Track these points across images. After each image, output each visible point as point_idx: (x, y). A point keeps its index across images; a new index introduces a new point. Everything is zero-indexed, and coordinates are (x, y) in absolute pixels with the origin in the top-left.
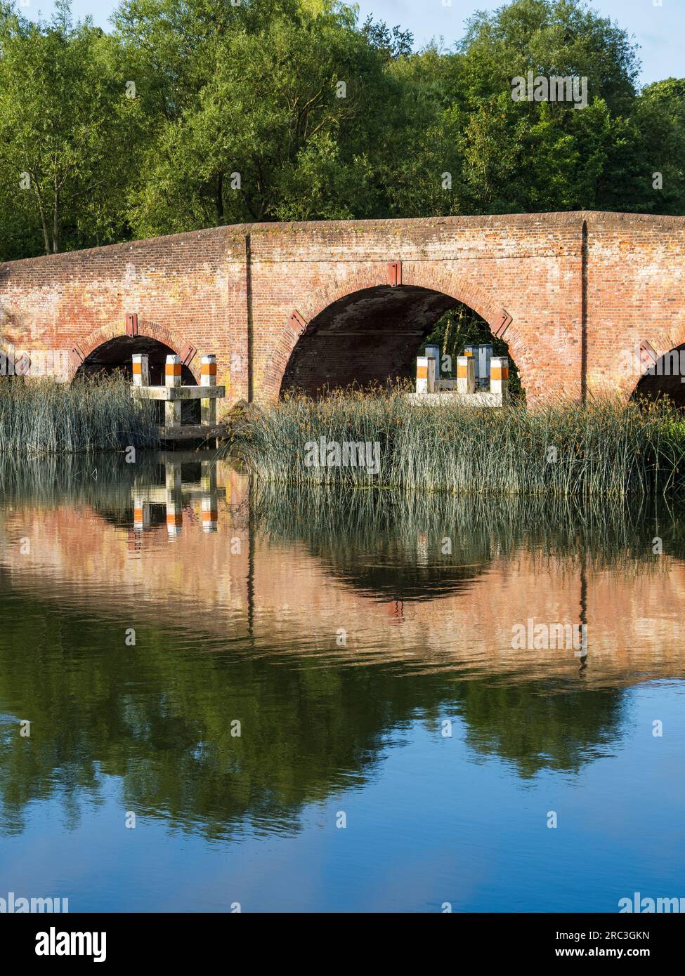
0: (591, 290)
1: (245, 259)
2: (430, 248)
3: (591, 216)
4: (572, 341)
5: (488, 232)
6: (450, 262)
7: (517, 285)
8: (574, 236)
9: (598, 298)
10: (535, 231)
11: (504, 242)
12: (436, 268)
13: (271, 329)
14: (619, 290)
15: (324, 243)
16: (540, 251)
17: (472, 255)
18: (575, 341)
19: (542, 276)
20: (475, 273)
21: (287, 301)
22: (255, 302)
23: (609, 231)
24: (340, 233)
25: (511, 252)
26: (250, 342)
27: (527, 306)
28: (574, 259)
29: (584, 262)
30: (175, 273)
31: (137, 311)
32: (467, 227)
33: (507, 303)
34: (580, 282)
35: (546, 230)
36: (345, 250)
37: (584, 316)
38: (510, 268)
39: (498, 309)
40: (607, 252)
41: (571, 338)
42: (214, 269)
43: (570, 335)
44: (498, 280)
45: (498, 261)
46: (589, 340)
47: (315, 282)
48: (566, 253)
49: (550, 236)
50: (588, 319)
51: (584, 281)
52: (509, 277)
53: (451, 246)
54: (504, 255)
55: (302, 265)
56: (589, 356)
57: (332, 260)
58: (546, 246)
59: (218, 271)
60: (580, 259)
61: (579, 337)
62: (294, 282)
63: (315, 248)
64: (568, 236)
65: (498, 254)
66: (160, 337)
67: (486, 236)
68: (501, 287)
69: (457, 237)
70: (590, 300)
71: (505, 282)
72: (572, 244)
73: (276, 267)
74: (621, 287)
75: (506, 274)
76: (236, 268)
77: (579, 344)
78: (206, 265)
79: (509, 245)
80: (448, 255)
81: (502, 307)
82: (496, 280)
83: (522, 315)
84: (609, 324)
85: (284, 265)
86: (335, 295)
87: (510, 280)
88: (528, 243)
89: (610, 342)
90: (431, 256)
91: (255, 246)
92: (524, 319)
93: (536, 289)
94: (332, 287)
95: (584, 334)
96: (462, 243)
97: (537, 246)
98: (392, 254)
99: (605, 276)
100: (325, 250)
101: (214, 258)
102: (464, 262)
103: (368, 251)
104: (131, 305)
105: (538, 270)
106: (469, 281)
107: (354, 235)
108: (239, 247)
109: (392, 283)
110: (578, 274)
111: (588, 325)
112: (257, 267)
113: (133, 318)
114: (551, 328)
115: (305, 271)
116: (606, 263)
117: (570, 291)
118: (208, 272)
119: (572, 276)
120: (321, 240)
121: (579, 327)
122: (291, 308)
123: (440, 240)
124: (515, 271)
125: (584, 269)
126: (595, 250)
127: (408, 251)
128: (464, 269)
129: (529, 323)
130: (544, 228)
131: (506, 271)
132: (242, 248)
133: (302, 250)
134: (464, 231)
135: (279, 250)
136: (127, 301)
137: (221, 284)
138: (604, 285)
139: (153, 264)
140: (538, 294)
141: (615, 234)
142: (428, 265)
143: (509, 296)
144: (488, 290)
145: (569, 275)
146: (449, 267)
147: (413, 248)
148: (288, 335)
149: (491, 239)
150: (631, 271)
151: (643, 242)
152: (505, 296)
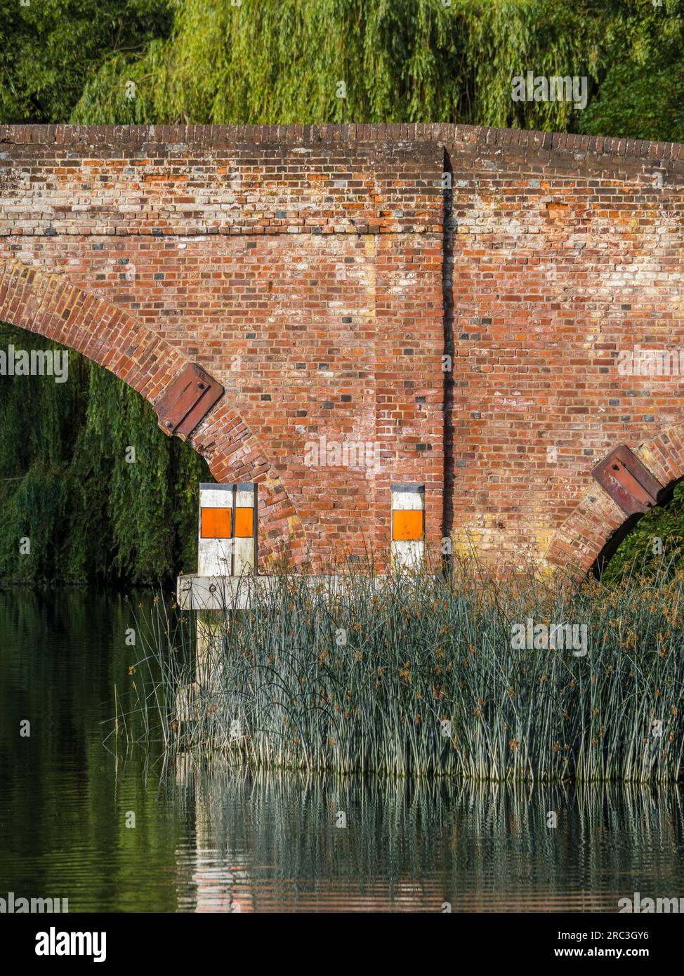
0: (465, 318)
3: (462, 136)
4: (413, 447)
5: (149, 168)
6: (29, 243)
7: (239, 302)
8: (419, 184)
9: (486, 341)
10: (294, 169)
11: (200, 195)
14: (545, 322)
16: (310, 221)
17: (102, 225)
18: (422, 447)
19: (314, 283)
20: (107, 271)
23: (518, 176)
25: (223, 220)
27: (269, 358)
28: (421, 242)
29: (448, 252)
32: (84, 153)
33: (206, 351)
34: (438, 301)
35: (327, 169)
38: (217, 261)
39: (177, 362)
40: (512, 227)
41: (410, 440)
43: (407, 431)
44: (181, 291)
45: (181, 244)
46: (459, 445)
48: (400, 228)
49: (341, 184)
50: (456, 392)
51: (448, 304)
52: (213, 283)
53: (34, 202)
54: (202, 227)
56: (459, 485)
58: (326, 206)
60: (436, 243)
61: (434, 437)
64: (401, 184)
65: (184, 225)
67: (145, 178)
68: (188, 307)
69: (52, 178)
70: (459, 344)
71: (201, 297)
72: (413, 204)
74: (554, 315)
75: (205, 276)
77: (437, 452)
79: (216, 204)
81: (189, 359)
82: (173, 290)
83: (255, 381)
84: (518, 404)
87: (216, 290)
88: (275, 200)
89: (520, 449)
92: (259, 390)
93: (297, 315)
95: (448, 431)
96: (65, 193)
97: (301, 206)
99: (505, 284)
102: (72, 243)
105: (302, 266)
106: (90, 291)
110: (432, 280)
111: (456, 407)
114: (347, 413)
116: (506, 253)
117: (407, 323)
121: (430, 412)
124: (234, 268)
125: (446, 268)
128: (73, 261)
129: (276, 402)
130: (324, 161)
131: (203, 268)
134: (77, 164)
138: (501, 308)
140: (303, 328)
141: (534, 184)
143: (214, 332)
144: (150, 316)
145: (403, 283)
146: (25, 255)
149: (160, 187)
150: (581, 275)
151: (616, 204)
152: (203, 331)
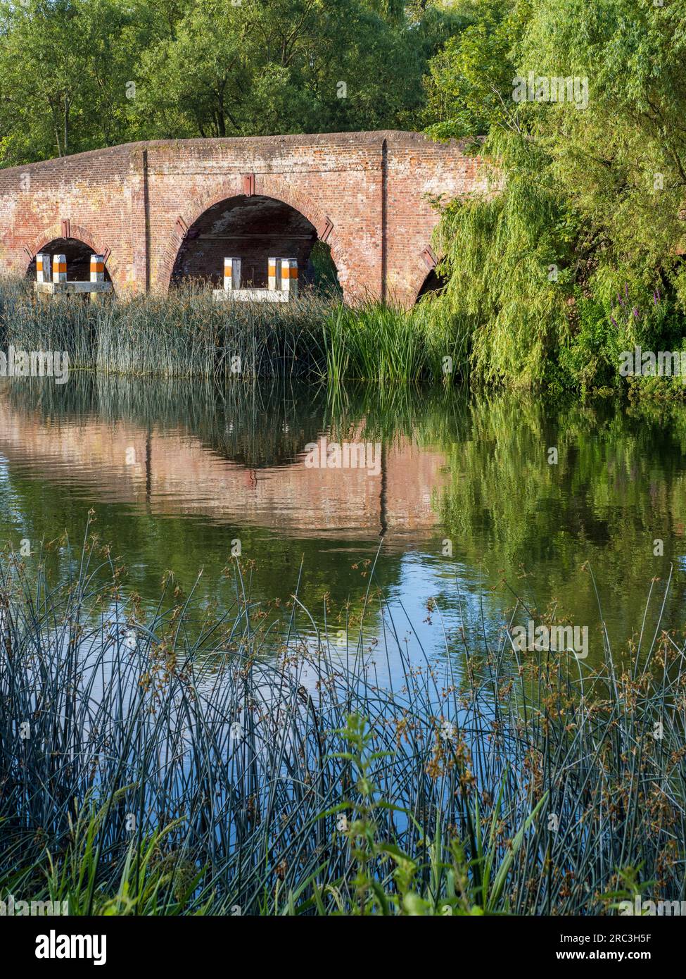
0: (390, 200)
1: (142, 172)
2: (274, 162)
3: (389, 135)
4: (374, 245)
5: (315, 149)
6: (288, 175)
7: (337, 195)
8: (377, 152)
9: (395, 208)
10: (349, 148)
11: (327, 157)
12: (279, 180)
13: (163, 233)
14: (410, 201)
15: (199, 158)
16: (353, 166)
17: (304, 169)
18: (378, 245)
19: (354, 188)
20: (306, 185)
21: (174, 209)
22: (152, 209)
23: (403, 149)
24: (211, 149)
25: (332, 166)
26: (148, 243)
27: (344, 214)
28: (376, 173)
29: (384, 176)
30: (95, 184)
31: (69, 217)
32: (300, 144)
33: (329, 212)
34: (380, 193)
35: (357, 148)
36: (214, 164)
37: (384, 223)
38: (331, 181)
39: (323, 216)
40: (401, 167)
41: (374, 243)
42: (122, 180)
43: (373, 240)
44: (323, 191)
45: (323, 175)
46: (389, 245)
47: (193, 192)
48: (370, 168)
49: (360, 153)
50: (388, 226)
51: (384, 193)
52: (330, 188)
53: (289, 161)
54: (327, 169)
55: (184, 177)
56: (388, 259)
57: (204, 172)
58: (357, 161)
59: (125, 182)
60: (381, 173)
61: (380, 242)
62: (178, 191)
63: (193, 163)
64: (372, 153)
65: (322, 168)
66: (85, 240)
67: (315, 152)
68: (325, 197)
69: (293, 153)
70: (389, 209)
71: (329, 193)
72: (375, 159)
73: (166, 178)
74: (411, 198)
75: (329, 186)
76: (137, 179)
77: (380, 248)
78: (117, 177)
79: (330, 161)
80: (287, 169)
81: (326, 215)
82: (321, 191)
83: (341, 222)
84: (403, 230)
85: (171, 177)
86: (208, 203)
87: (331, 191)
88: (344, 159)
89: (403, 246)
90: (275, 170)
91: (151, 161)
92: (342, 225)
93: (350, 199)
94: (205, 196)
95: (384, 239)
96: (297, 158)
97: (351, 161)
98: (247, 168)
99: (400, 188)
100: (200, 164)
101: (122, 171)
102: (298, 175)
103: (231, 165)
104: (65, 212)
105: (351, 182)
106: (303, 192)
107: (220, 151)
108: (139, 161)
109: (247, 193)
110: (379, 187)
111: (388, 231)
112: (152, 179)
113: (66, 223)
114: (361, 233)
115: (186, 183)
116: (400, 176)
117: (373, 201)
118: (118, 183)
119: (374, 188)
120: (197, 155)
121: (379, 232)
122: (176, 215)
123: (281, 155)
124: (335, 183)
125: (384, 182)
126: (393, 165)
127: (258, 164)
128: (299, 181)
129: (346, 229)
130: (356, 145)
131: (329, 183)
132: (140, 162)
133: (183, 165)
134: (298, 148)
135: (167, 163)
136: (62, 207)
137: (127, 193)
138: (399, 196)
139: (80, 176)
140: (352, 204)
141: (407, 151)
142: (273, 177)
143: (331, 205)
144: (316, 200)
145: (373, 187)
146: (288, 179)
147: (261, 163)
148: (175, 238)
149: (317, 155)
150: (418, 184)
151: (428, 158)
152: (329, 205)
